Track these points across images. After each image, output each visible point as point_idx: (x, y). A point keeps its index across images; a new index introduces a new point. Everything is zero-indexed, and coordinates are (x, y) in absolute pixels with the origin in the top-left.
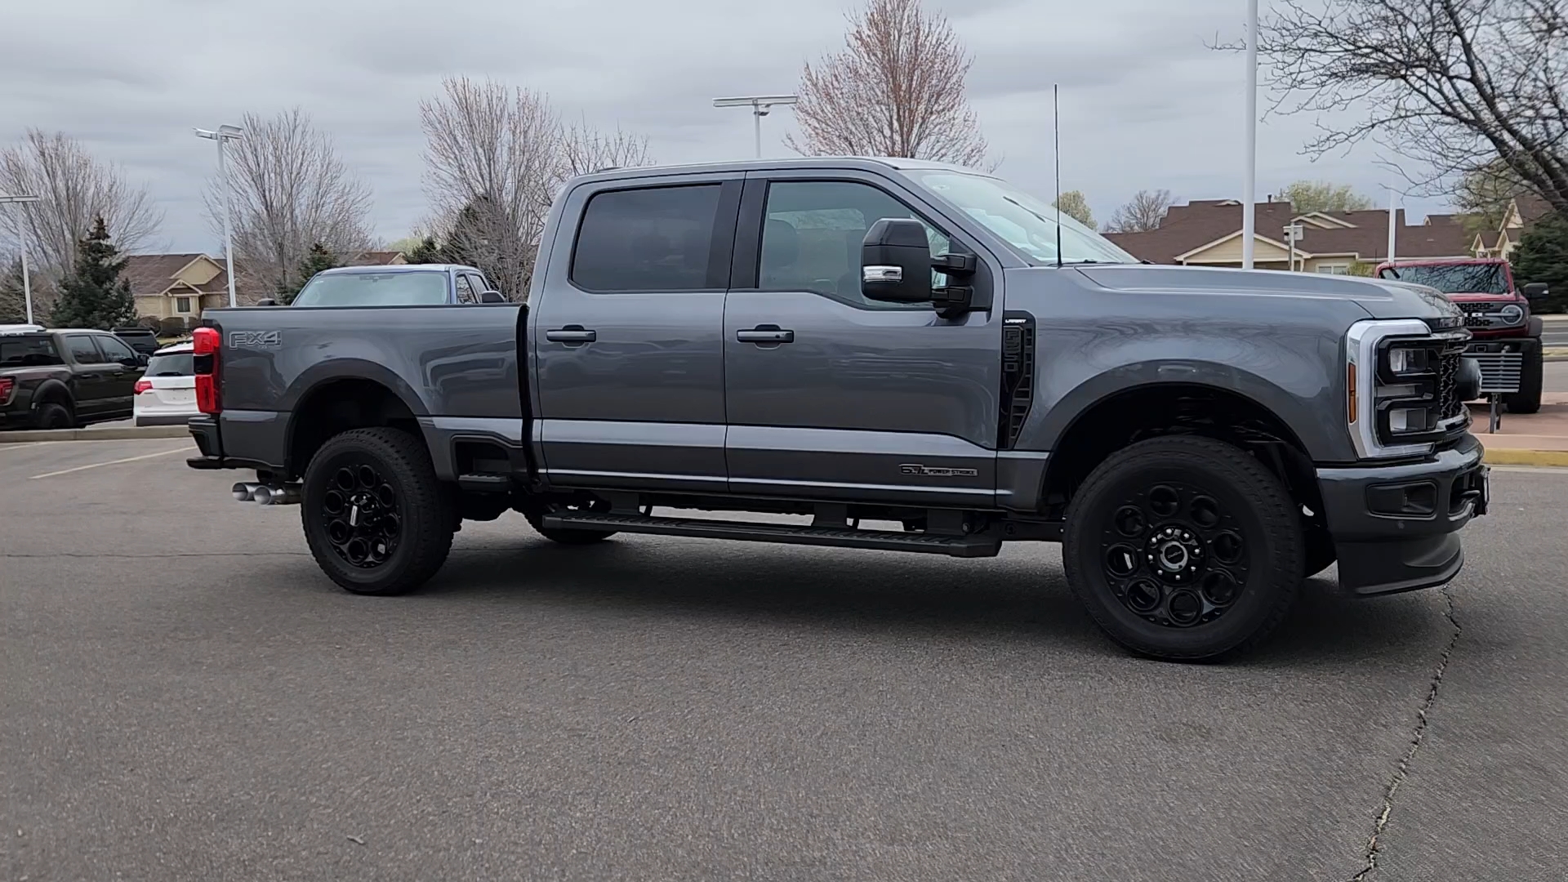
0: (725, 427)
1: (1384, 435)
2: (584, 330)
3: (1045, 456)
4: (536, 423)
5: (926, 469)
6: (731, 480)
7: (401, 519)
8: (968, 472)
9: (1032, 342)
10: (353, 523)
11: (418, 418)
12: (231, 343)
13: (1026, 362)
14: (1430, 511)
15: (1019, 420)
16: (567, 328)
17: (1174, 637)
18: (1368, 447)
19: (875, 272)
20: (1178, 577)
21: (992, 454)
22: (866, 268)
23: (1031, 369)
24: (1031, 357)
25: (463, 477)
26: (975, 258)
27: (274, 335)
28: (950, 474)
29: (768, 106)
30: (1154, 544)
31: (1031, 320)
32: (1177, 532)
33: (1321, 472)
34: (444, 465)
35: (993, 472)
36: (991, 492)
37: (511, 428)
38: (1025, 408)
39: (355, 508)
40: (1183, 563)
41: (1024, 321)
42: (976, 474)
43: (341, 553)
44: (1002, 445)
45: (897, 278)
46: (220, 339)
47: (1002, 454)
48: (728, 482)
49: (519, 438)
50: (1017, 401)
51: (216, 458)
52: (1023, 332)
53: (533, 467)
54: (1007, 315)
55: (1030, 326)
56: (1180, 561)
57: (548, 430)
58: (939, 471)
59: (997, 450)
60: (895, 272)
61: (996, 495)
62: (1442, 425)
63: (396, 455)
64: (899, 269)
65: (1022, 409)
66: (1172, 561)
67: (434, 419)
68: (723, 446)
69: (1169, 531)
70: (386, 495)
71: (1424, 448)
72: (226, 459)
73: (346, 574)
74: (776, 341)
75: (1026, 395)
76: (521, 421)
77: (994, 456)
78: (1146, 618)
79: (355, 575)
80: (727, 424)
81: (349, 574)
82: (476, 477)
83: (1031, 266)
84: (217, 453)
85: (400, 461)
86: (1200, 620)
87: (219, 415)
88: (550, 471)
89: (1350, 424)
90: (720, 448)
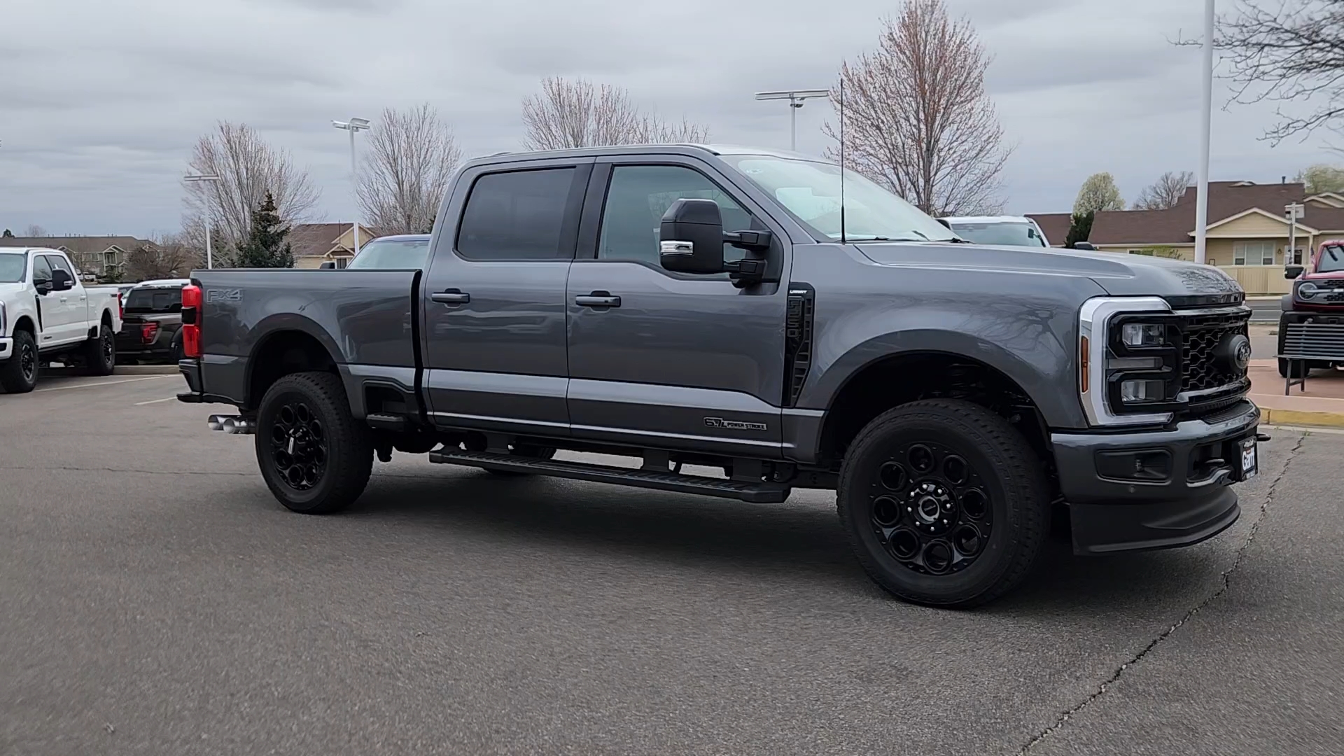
0: (567, 379)
1: (1115, 403)
2: (459, 293)
3: (820, 413)
4: (426, 372)
5: (726, 423)
6: (573, 426)
7: (327, 450)
8: (759, 426)
9: (811, 311)
10: (290, 452)
11: (338, 365)
12: (208, 300)
13: (805, 329)
14: (1164, 476)
15: (800, 381)
16: (448, 291)
17: (926, 583)
18: (1099, 413)
19: (669, 247)
20: (932, 528)
21: (778, 411)
22: (663, 243)
23: (810, 335)
24: (811, 323)
25: (371, 417)
26: (770, 235)
27: (237, 293)
28: (745, 428)
29: (803, 99)
30: (913, 497)
31: (811, 291)
32: (932, 487)
33: (1055, 437)
34: (357, 405)
35: (779, 428)
36: (779, 445)
37: (406, 375)
38: (804, 370)
39: (292, 439)
40: (936, 516)
41: (805, 291)
42: (765, 427)
43: (284, 477)
44: (786, 403)
45: (688, 252)
46: (202, 295)
47: (786, 411)
48: (570, 428)
49: (412, 384)
50: (798, 363)
51: (198, 394)
52: (803, 302)
53: (424, 411)
54: (792, 286)
55: (810, 296)
56: (935, 514)
57: (435, 378)
58: (736, 425)
59: (782, 407)
60: (687, 247)
61: (782, 448)
62: (1186, 396)
63: (323, 396)
64: (690, 244)
65: (802, 371)
66: (928, 513)
67: (350, 366)
68: (565, 397)
69: (925, 486)
70: (317, 430)
71: (1162, 418)
72: (205, 395)
73: (286, 495)
74: (605, 306)
75: (805, 358)
76: (414, 370)
77: (779, 413)
78: (906, 564)
79: (293, 496)
80: (570, 378)
81: (288, 494)
82: (379, 416)
83: (818, 242)
84: (198, 389)
85: (327, 401)
86: (951, 568)
87: (199, 358)
88: (436, 413)
89: (1082, 393)
90: (562, 398)
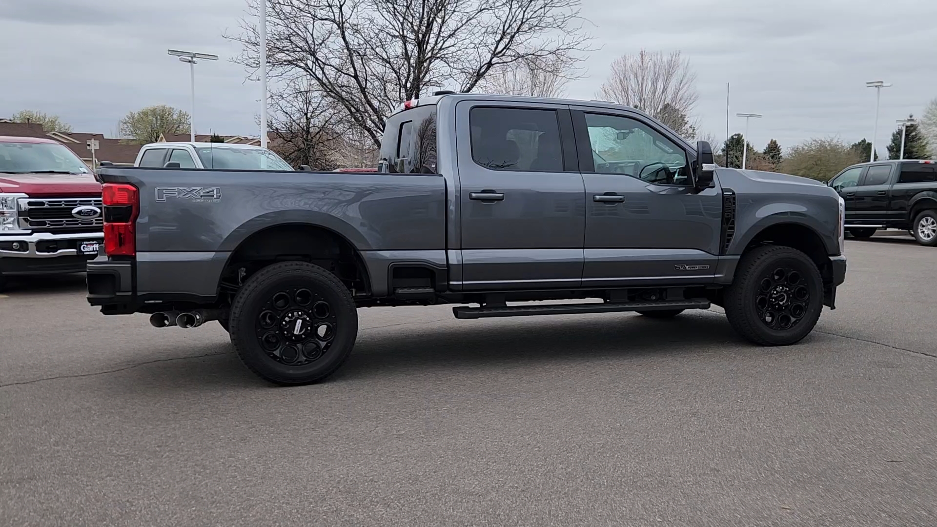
0: (582, 250)
2: (498, 193)
3: (738, 257)
4: (456, 252)
5: (687, 267)
6: (583, 280)
7: (335, 326)
8: (705, 267)
9: (734, 204)
10: (296, 332)
11: (362, 252)
12: (157, 196)
13: (732, 213)
15: (729, 241)
16: (483, 191)
17: (783, 334)
19: (706, 167)
20: (783, 308)
21: (716, 258)
23: (734, 216)
24: (734, 210)
27: (213, 191)
28: (698, 269)
30: (775, 294)
31: (734, 193)
32: (784, 288)
33: (831, 259)
34: (380, 284)
35: (715, 267)
36: (712, 276)
39: (299, 322)
40: (784, 302)
41: (731, 193)
42: (708, 268)
43: (274, 357)
44: (721, 253)
46: (137, 193)
47: (720, 257)
49: (445, 263)
50: (728, 231)
51: (130, 293)
52: (731, 199)
53: (447, 281)
54: (723, 190)
55: (733, 196)
57: (466, 257)
58: (693, 267)
59: (718, 256)
61: (715, 277)
65: (731, 235)
67: (376, 252)
68: (583, 261)
69: (781, 288)
74: (615, 201)
75: (732, 229)
76: (445, 251)
80: (585, 248)
86: (790, 325)
87: (135, 257)
88: (464, 283)
89: (839, 238)
90: (581, 262)
